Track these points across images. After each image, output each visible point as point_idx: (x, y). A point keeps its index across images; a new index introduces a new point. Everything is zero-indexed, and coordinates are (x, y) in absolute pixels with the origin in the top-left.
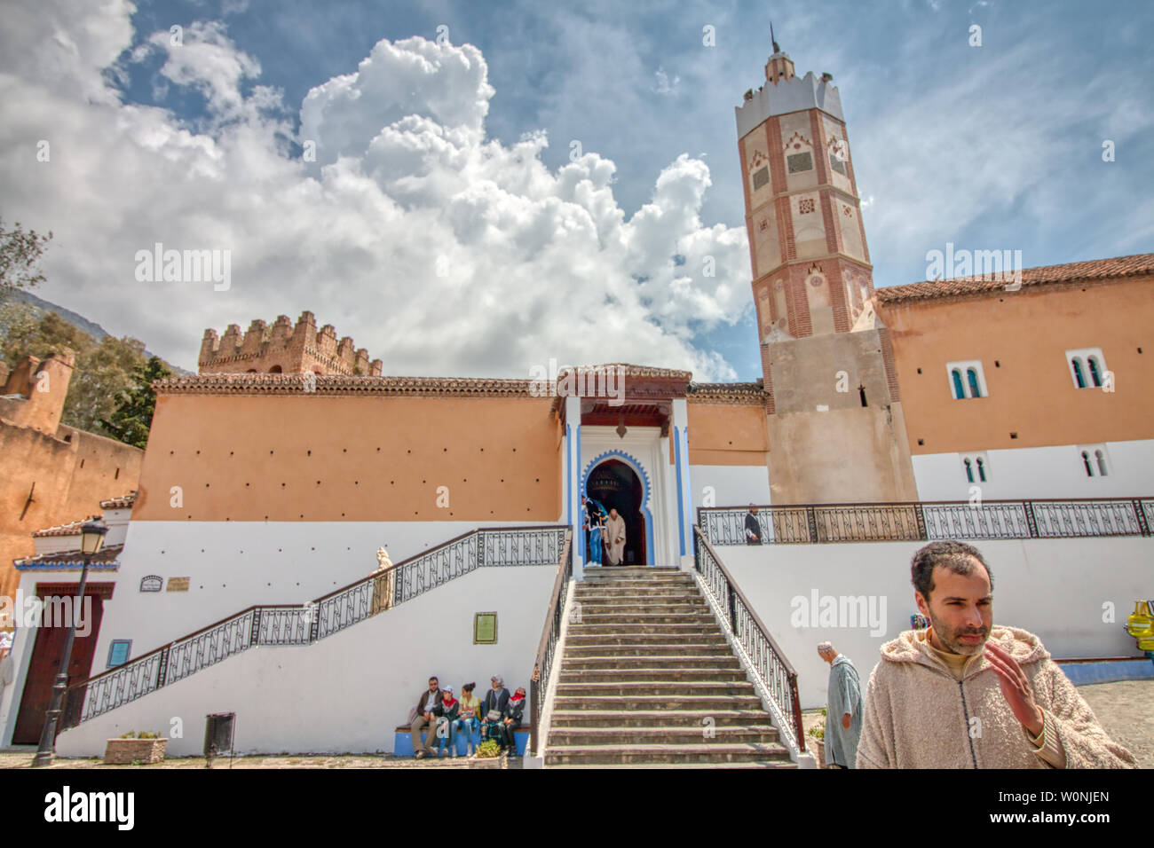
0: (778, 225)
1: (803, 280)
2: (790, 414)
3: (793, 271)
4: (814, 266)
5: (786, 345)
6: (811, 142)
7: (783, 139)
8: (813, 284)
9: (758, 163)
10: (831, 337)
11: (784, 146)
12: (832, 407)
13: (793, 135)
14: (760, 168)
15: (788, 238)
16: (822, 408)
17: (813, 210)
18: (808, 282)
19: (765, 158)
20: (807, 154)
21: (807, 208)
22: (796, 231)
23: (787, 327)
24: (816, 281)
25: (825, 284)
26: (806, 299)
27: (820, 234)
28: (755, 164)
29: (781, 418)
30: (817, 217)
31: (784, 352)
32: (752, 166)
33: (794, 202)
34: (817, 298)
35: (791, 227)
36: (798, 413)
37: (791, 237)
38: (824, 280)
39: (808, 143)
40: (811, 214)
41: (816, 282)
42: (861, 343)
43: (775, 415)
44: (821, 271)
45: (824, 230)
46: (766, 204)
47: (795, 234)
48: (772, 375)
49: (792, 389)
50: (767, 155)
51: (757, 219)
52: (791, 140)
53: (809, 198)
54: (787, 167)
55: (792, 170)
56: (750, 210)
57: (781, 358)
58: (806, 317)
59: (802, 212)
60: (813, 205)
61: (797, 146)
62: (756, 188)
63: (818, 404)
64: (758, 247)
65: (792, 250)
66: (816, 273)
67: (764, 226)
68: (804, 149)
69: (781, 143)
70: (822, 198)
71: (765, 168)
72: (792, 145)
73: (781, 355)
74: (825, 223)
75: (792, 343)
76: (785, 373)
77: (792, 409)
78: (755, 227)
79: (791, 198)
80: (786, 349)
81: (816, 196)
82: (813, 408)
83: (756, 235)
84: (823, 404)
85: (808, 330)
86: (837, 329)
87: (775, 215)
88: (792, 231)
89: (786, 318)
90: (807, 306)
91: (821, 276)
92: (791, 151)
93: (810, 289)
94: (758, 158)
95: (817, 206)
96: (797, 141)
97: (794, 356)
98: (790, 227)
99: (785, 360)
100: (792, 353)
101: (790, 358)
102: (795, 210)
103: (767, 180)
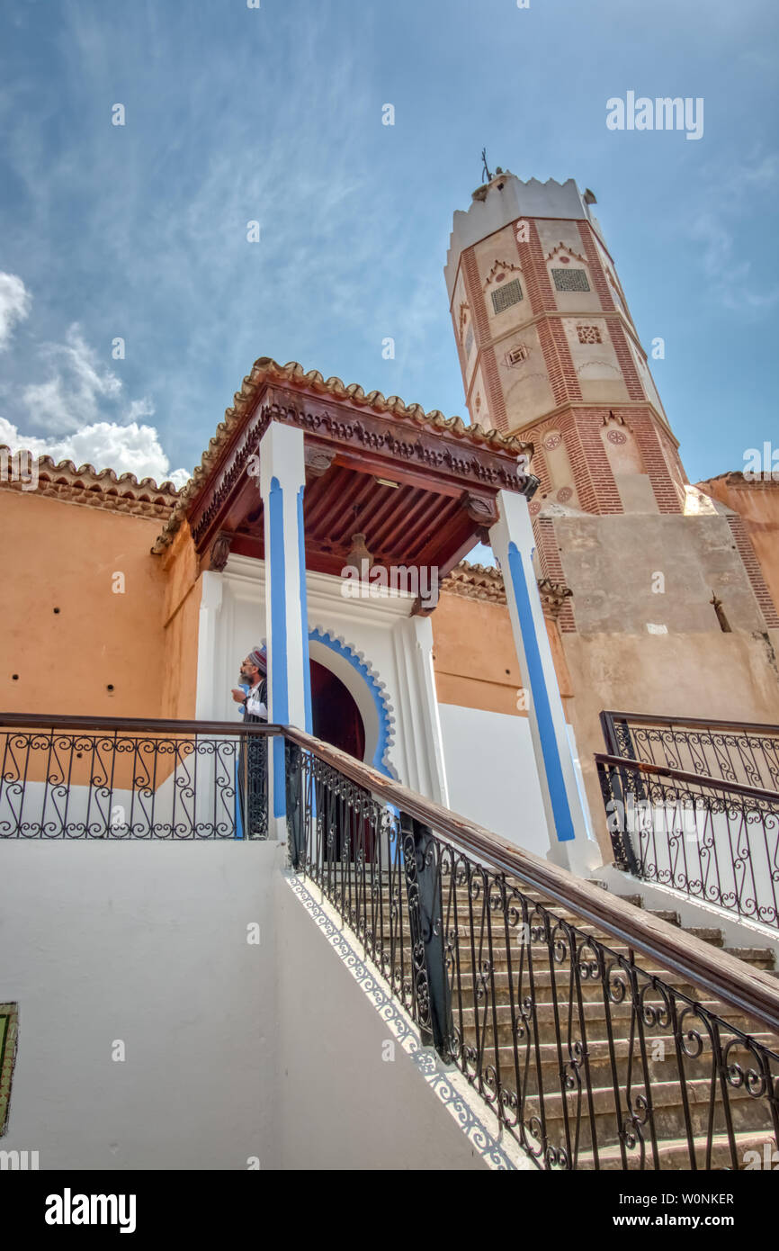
0: (547, 356)
1: (596, 431)
2: (602, 635)
3: (579, 417)
4: (612, 416)
5: (582, 524)
6: (585, 257)
7: (543, 246)
8: (612, 441)
9: (501, 278)
10: (654, 518)
11: (546, 256)
12: (672, 629)
13: (558, 245)
14: (503, 283)
15: (566, 372)
16: (655, 629)
17: (599, 341)
18: (603, 434)
19: (513, 269)
20: (580, 273)
21: (590, 337)
22: (577, 365)
23: (575, 499)
24: (617, 437)
25: (630, 444)
26: (606, 459)
27: (615, 373)
28: (494, 278)
29: (589, 640)
30: (607, 349)
31: (579, 532)
32: (489, 282)
33: (569, 326)
34: (622, 460)
35: (569, 357)
36: (615, 634)
37: (571, 371)
38: (628, 436)
39: (580, 259)
40: (596, 345)
41: (617, 439)
42: (703, 533)
43: (578, 634)
44: (623, 423)
45: (619, 369)
46: (521, 328)
47: (576, 368)
48: (564, 567)
49: (601, 593)
50: (518, 265)
51: (502, 351)
52: (556, 251)
53: (591, 324)
54: (552, 282)
55: (560, 288)
56: (489, 338)
57: (575, 542)
58: (609, 484)
59: (582, 342)
60: (598, 335)
61: (565, 260)
62: (498, 310)
63: (648, 621)
64: (506, 388)
65: (575, 388)
66: (613, 426)
67: (517, 358)
68: (574, 265)
69: (540, 251)
70: (610, 328)
71: (516, 282)
72: (556, 257)
73: (575, 538)
74: (621, 361)
75: (592, 522)
76: (585, 566)
77: (604, 626)
78: (499, 361)
79: (564, 321)
80: (583, 530)
81: (602, 325)
82: (641, 628)
83: (503, 372)
84: (657, 622)
85: (615, 505)
86: (663, 510)
87: (538, 341)
88: (571, 363)
89: (573, 486)
90: (608, 470)
91: (623, 430)
92: (554, 264)
93: (610, 448)
94: (500, 271)
95: (605, 334)
96: (562, 253)
97: (597, 542)
98: (567, 357)
99: (583, 546)
100: (594, 536)
101: (591, 543)
102: (572, 338)
103: (520, 297)
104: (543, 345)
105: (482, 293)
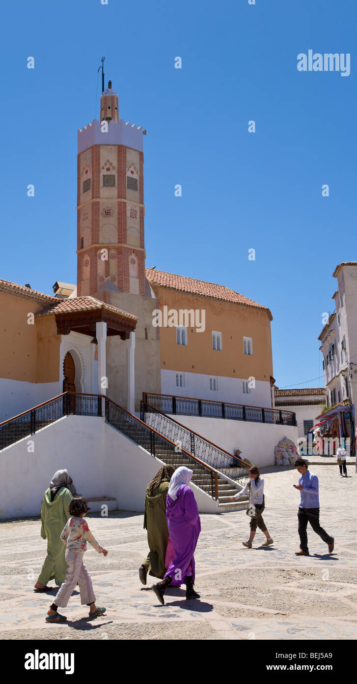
0: (119, 219)
1: (128, 258)
4: (134, 252)
6: (139, 173)
7: (127, 163)
9: (108, 169)
10: (138, 296)
11: (127, 169)
13: (132, 164)
14: (109, 173)
17: (136, 217)
18: (130, 260)
19: (114, 168)
20: (136, 180)
21: (133, 216)
23: (116, 283)
25: (136, 265)
26: (129, 271)
27: (138, 233)
28: (106, 168)
30: (138, 222)
32: (103, 168)
33: (128, 208)
34: (133, 272)
35: (126, 223)
37: (125, 230)
38: (137, 262)
39: (137, 173)
40: (134, 219)
41: (133, 262)
44: (136, 256)
47: (128, 227)
50: (116, 167)
51: (103, 206)
52: (130, 167)
53: (135, 208)
54: (127, 183)
55: (129, 187)
56: (99, 197)
58: (128, 281)
59: (131, 216)
60: (136, 214)
61: (132, 172)
62: (104, 185)
64: (101, 224)
65: (125, 238)
66: (133, 256)
67: (108, 213)
68: (135, 176)
69: (125, 165)
70: (140, 212)
71: (114, 176)
72: (130, 169)
74: (140, 228)
75: (121, 295)
78: (101, 211)
79: (127, 205)
81: (138, 210)
83: (101, 216)
85: (128, 290)
86: (140, 293)
87: (117, 210)
88: (126, 226)
89: (117, 279)
90: (129, 275)
91: (135, 258)
92: (129, 173)
93: (131, 265)
94: (109, 166)
95: (138, 216)
96: (132, 169)
102: (128, 214)
103: (114, 185)
104: (118, 213)
105: (99, 172)
